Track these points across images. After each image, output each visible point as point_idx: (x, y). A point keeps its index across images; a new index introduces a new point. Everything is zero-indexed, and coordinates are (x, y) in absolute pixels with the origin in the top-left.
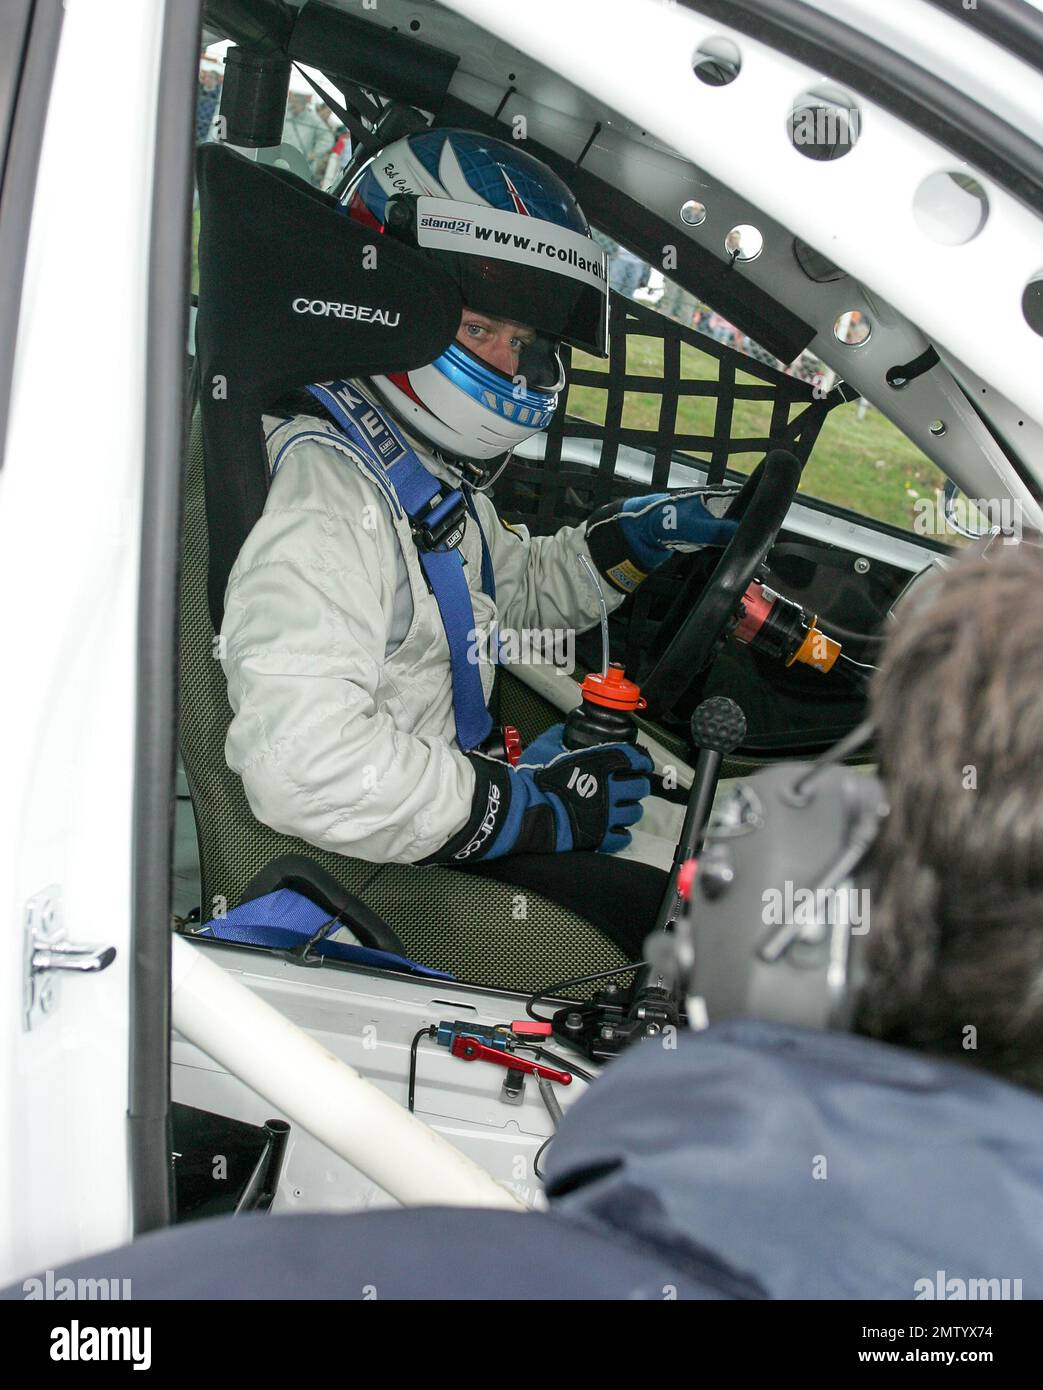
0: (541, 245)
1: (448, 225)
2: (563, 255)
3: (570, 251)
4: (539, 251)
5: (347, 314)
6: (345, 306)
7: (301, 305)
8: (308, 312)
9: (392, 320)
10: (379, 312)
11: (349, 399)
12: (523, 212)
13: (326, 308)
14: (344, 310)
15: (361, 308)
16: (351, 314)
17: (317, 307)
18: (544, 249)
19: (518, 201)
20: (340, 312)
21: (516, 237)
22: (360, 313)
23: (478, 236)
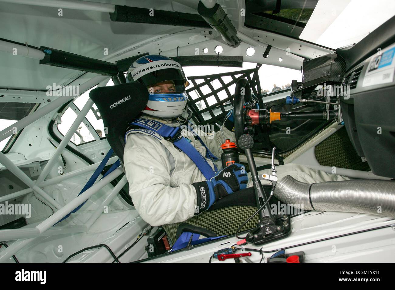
0: (156, 66)
1: (137, 74)
2: (162, 65)
3: (164, 64)
4: (156, 67)
5: (120, 103)
6: (119, 101)
7: (112, 107)
8: (114, 107)
9: (129, 98)
10: (126, 98)
11: (143, 121)
12: (151, 61)
13: (116, 104)
14: (120, 102)
15: (122, 100)
16: (121, 102)
17: (115, 105)
18: (157, 66)
19: (149, 60)
20: (119, 103)
21: (150, 67)
22: (123, 101)
23: (143, 72)
